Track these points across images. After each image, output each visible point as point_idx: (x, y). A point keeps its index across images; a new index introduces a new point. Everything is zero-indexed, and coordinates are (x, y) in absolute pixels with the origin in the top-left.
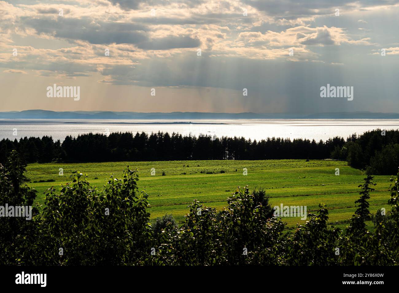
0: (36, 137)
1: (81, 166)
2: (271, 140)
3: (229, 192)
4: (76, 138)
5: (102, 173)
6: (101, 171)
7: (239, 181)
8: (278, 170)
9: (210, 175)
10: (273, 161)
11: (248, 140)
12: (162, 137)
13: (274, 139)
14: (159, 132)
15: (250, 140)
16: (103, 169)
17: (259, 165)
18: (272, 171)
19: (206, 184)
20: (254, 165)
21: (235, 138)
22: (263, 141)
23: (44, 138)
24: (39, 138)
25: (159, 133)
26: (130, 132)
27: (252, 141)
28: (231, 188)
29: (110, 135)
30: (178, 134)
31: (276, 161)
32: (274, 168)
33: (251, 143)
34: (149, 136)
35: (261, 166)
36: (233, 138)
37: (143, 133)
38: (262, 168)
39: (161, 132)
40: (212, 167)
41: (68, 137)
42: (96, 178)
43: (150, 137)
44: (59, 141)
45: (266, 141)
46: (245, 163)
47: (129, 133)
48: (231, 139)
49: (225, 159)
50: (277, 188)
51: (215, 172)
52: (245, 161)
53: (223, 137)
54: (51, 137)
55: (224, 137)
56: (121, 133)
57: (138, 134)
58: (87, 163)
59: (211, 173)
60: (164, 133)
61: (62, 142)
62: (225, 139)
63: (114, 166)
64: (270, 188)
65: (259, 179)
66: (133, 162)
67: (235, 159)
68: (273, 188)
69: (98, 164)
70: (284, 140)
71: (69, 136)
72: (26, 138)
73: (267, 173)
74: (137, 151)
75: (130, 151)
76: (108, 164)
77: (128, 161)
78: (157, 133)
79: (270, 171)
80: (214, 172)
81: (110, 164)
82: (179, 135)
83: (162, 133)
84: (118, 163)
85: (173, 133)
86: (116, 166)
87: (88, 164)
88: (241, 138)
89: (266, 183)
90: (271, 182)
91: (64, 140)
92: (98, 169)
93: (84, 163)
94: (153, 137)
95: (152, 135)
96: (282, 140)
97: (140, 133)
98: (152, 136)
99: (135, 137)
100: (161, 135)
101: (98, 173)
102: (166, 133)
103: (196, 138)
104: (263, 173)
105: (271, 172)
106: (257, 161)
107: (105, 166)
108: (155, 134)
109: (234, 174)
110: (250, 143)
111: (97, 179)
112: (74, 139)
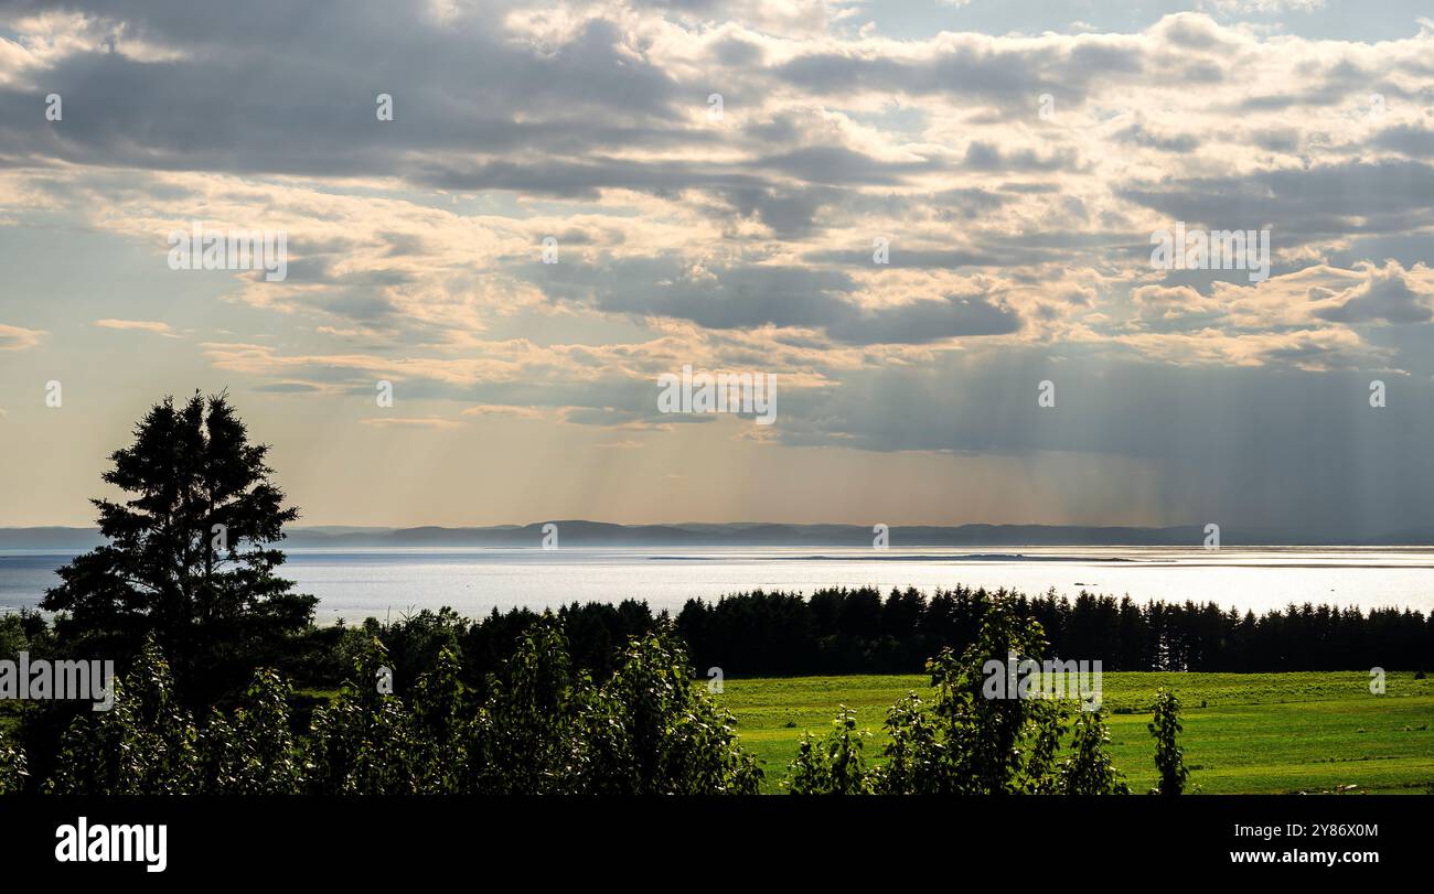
0: (604, 603)
1: (737, 689)
2: (1300, 611)
3: (1201, 772)
4: (715, 604)
5: (803, 709)
6: (799, 704)
7: (1222, 738)
8: (1332, 705)
9: (1128, 719)
10: (1311, 675)
11: (1228, 613)
12: (967, 601)
13: (1308, 608)
14: (959, 587)
15: (1234, 613)
16: (802, 696)
17: (1272, 689)
18: (1314, 706)
19: (1122, 744)
20: (1255, 689)
21: (1189, 605)
22: (1275, 616)
23: (625, 605)
24: (611, 605)
25: (958, 591)
26: (873, 588)
27: (1242, 615)
28: (1202, 758)
29: (813, 598)
30: (1013, 594)
31: (1321, 676)
32: (1322, 698)
33: (1238, 621)
34: (929, 600)
35: (1276, 690)
36: (1182, 604)
37: (912, 592)
38: (1280, 698)
39: (963, 588)
40: (1126, 694)
41: (691, 602)
42: (790, 726)
43: (931, 603)
44: (665, 613)
45: (1284, 614)
46: (1225, 683)
47: (871, 591)
48: (1177, 607)
49: (1158, 670)
50: (1344, 760)
51: (1139, 707)
52: (1222, 675)
53: (1151, 602)
54: (645, 604)
55: (1155, 604)
56: (845, 589)
57: (896, 593)
58: (751, 678)
59: (1128, 712)
60: (974, 589)
61: (672, 617)
62: (1156, 610)
63: (832, 689)
64: (1324, 761)
65: (1281, 731)
66: (886, 677)
67: (1190, 670)
68: (1332, 760)
69: (786, 682)
70: (1341, 611)
71: (696, 600)
72: (575, 605)
73: (1301, 713)
74: (895, 643)
75: (874, 643)
76: (813, 682)
77: (869, 674)
78: (953, 588)
79: (1307, 706)
80: (1135, 710)
81: (819, 683)
82: (1019, 597)
83: (967, 591)
84: (842, 679)
85: (1001, 591)
86: (838, 688)
87: (759, 682)
88: (1206, 605)
89: (1308, 745)
90: (1321, 743)
91: (681, 609)
92: (791, 698)
93: (745, 678)
94: (942, 602)
95: (938, 596)
96: (1336, 611)
97: (903, 590)
98: (937, 600)
99: (888, 601)
100: (965, 597)
101: (791, 710)
102: (978, 590)
103: (1069, 606)
104: (1288, 713)
105: (1312, 711)
106: (1259, 675)
107: (806, 688)
108: (948, 594)
109: (1199, 716)
110: (1235, 621)
111: (794, 726)
112: (710, 607)
